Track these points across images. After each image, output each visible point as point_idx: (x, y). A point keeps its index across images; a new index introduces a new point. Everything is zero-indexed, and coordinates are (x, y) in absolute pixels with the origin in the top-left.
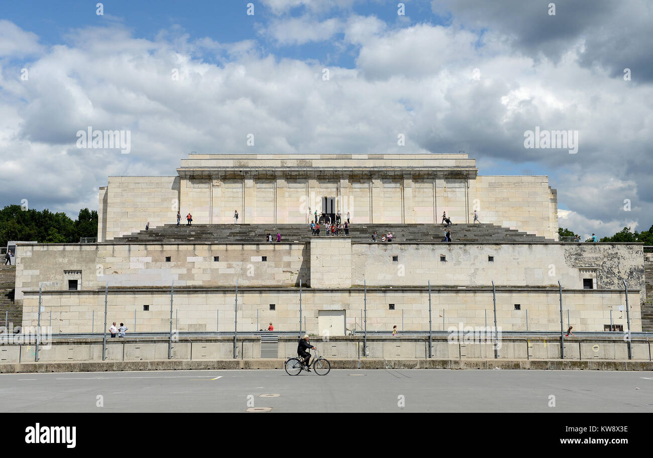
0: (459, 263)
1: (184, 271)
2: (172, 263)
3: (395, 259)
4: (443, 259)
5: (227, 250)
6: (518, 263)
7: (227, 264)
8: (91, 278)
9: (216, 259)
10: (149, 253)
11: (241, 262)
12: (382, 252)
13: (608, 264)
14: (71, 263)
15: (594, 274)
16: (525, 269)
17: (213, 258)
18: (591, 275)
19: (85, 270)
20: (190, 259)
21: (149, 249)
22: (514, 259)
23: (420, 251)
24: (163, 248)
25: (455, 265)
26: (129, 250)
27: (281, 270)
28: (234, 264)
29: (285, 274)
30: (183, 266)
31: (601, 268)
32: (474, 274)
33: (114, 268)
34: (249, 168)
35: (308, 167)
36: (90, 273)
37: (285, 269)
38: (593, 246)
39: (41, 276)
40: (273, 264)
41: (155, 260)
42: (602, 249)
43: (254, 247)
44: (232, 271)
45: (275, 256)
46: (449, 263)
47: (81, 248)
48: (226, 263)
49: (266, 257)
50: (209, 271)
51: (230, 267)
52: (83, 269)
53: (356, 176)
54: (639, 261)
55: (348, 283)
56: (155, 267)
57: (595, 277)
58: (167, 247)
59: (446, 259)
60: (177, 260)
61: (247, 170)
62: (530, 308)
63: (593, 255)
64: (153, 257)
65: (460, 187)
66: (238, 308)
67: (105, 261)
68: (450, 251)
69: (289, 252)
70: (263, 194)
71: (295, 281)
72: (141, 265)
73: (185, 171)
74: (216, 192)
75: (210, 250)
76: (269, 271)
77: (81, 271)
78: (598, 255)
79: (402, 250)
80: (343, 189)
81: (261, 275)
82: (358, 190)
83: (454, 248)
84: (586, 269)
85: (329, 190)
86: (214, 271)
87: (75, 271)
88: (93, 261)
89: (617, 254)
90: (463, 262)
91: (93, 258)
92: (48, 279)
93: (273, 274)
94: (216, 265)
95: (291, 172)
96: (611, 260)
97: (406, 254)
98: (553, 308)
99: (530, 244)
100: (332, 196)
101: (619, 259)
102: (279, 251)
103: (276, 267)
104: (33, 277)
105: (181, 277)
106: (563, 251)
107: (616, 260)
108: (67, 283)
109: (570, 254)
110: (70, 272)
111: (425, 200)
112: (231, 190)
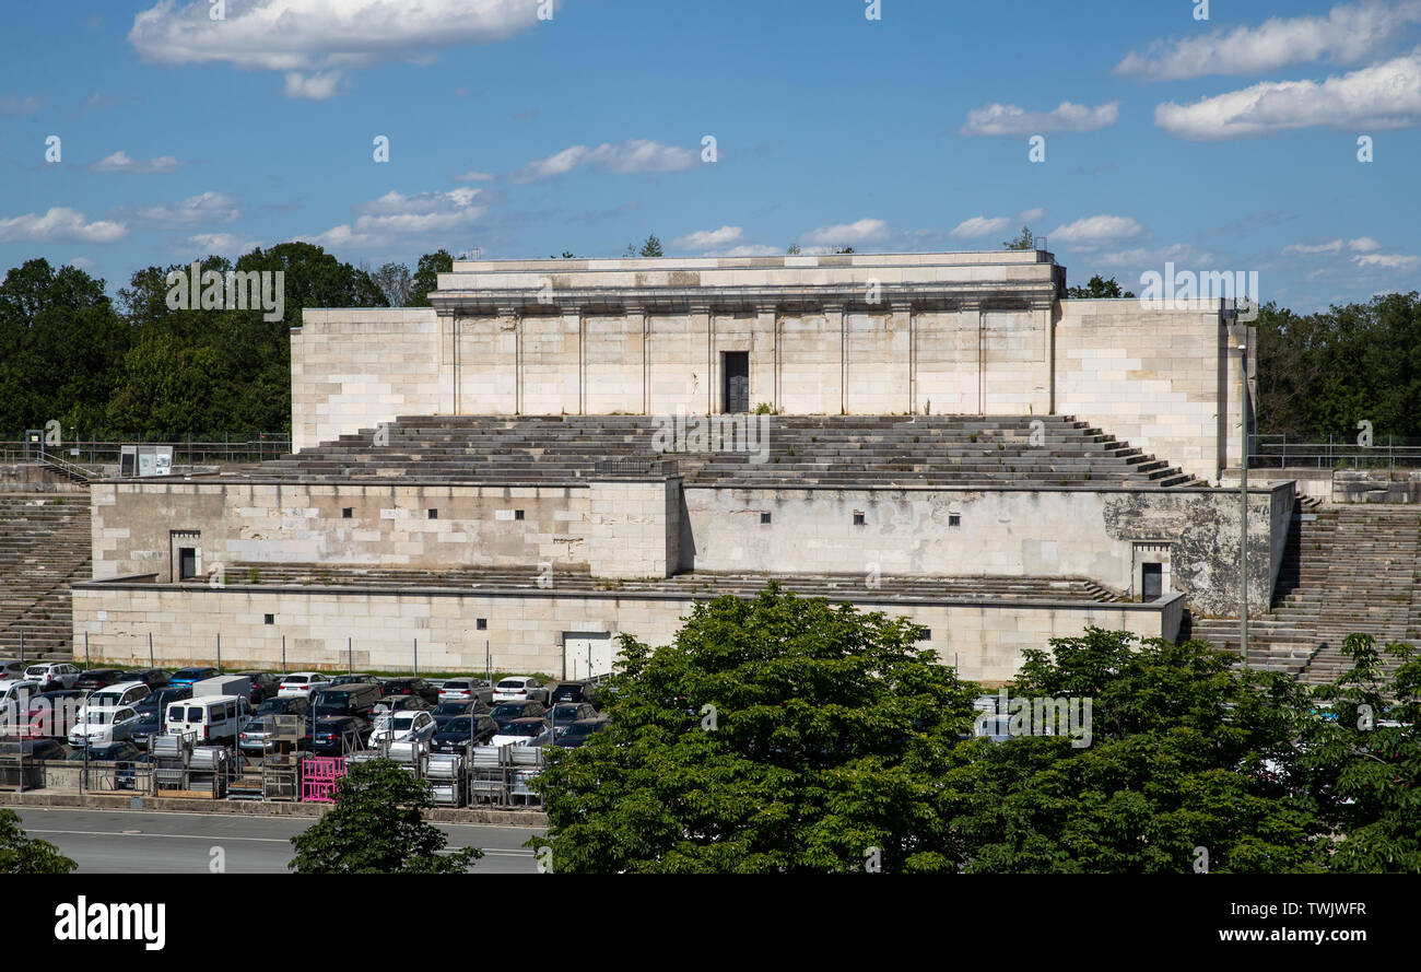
0: (888, 528)
1: (376, 536)
2: (355, 521)
3: (766, 518)
4: (859, 519)
5: (451, 498)
6: (1009, 530)
7: (454, 524)
8: (217, 547)
9: (433, 514)
10: (313, 501)
11: (478, 522)
12: (741, 506)
13: (1194, 533)
14: (183, 518)
15: (1167, 554)
16: (1024, 541)
17: (427, 511)
19: (205, 531)
20: (385, 514)
21: (312, 494)
22: (1001, 521)
23: (816, 505)
24: (337, 491)
25: (883, 531)
26: (279, 495)
27: (551, 536)
28: (466, 523)
29: (557, 545)
30: (372, 527)
31: (1179, 542)
32: (919, 553)
33: (256, 528)
34: (571, 290)
35: (691, 287)
36: (215, 536)
37: (559, 536)
38: (1164, 495)
39: (133, 540)
40: (535, 526)
41: (326, 516)
42: (1183, 503)
43: (500, 492)
44: (460, 538)
45: (539, 510)
46: (872, 528)
47: (197, 490)
48: (450, 521)
49: (522, 512)
50: (420, 537)
51: (457, 529)
52: (202, 528)
53: (790, 305)
54: (1261, 528)
55: (661, 570)
56: (324, 529)
57: (1166, 560)
58: (344, 490)
59: (866, 521)
60: (363, 514)
61: (566, 295)
62: (949, 637)
63: (1164, 515)
64: (320, 508)
65: (1016, 328)
66: (423, 624)
67: (238, 515)
68: (873, 503)
69: (565, 503)
70: (601, 347)
71: (578, 560)
72: (301, 524)
73: (445, 300)
74: (508, 342)
75: (421, 497)
76: (529, 538)
77: (199, 533)
78: (1175, 515)
79: (779, 501)
80: (764, 335)
81: (515, 547)
82: (796, 336)
83: (880, 496)
84: (1149, 545)
85: (736, 337)
86: (430, 537)
87: (189, 532)
88: (218, 513)
89: (1214, 511)
90: (899, 528)
91: (218, 508)
92: (145, 546)
93: (535, 546)
94: (433, 526)
95: (655, 298)
96: (1200, 525)
97: (786, 508)
98: (993, 637)
99: (1034, 491)
100: (742, 349)
101: (1217, 522)
102: (547, 499)
103: (543, 530)
104: (119, 541)
105: (370, 547)
106: (1102, 507)
107: (1211, 525)
108: (176, 553)
109: (1117, 513)
110: (180, 532)
111: (940, 356)
112: (537, 337)
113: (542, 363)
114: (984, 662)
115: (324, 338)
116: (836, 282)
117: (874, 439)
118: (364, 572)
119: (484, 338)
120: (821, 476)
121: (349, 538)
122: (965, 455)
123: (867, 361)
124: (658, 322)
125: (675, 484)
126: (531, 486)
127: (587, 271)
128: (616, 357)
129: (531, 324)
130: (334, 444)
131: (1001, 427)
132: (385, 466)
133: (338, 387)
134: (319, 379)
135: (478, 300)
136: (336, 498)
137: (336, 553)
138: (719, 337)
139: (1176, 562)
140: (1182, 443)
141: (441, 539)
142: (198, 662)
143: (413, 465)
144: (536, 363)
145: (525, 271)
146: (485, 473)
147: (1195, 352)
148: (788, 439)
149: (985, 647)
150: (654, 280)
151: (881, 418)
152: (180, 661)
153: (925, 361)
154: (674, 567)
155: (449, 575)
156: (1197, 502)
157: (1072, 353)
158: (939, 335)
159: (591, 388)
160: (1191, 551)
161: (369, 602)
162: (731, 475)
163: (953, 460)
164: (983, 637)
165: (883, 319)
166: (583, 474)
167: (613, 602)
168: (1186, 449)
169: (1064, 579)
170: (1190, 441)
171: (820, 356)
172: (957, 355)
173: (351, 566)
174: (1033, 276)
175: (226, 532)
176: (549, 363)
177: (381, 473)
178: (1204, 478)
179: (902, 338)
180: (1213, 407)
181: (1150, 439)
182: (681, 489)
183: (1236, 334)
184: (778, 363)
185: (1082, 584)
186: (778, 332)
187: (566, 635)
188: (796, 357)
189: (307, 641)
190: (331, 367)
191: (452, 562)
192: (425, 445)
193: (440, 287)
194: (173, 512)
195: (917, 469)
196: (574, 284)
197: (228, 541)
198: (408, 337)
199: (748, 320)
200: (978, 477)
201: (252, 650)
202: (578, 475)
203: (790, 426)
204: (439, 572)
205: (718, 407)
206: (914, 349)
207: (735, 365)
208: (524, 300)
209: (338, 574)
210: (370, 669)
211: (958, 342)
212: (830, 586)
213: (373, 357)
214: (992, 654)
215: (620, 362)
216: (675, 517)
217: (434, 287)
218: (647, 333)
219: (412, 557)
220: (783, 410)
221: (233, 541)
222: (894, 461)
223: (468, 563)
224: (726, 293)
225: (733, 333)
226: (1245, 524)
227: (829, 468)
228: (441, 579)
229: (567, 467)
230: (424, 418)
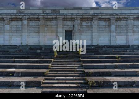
74: (7, 27)
80: (77, 26)
82: (85, 26)
85: (69, 27)
100: (71, 30)
111: (122, 32)
112: (15, 26)
113: (17, 33)
124: (48, 23)
127: (29, 10)
128: (37, 32)
138: (65, 26)
144: (15, 33)
158: (121, 27)
176: (19, 33)
186: (81, 25)
199: (73, 23)
218: (45, 26)
225: (69, 25)
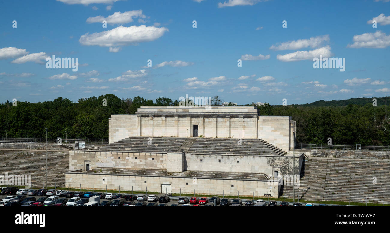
0: (225, 163)
1: (125, 162)
2: (121, 159)
3: (201, 160)
4: (220, 161)
5: (140, 155)
6: (249, 164)
8: (94, 164)
9: (136, 158)
10: (113, 155)
11: (145, 160)
12: (197, 158)
13: (285, 165)
14: (87, 158)
15: (279, 169)
16: (252, 166)
18: (278, 169)
20: (127, 158)
22: (247, 162)
23: (211, 158)
24: (117, 153)
26: (106, 154)
27: (159, 163)
28: (143, 160)
29: (161, 165)
31: (282, 167)
32: (231, 168)
33: (101, 160)
34: (163, 112)
35: (187, 112)
36: (93, 162)
37: (160, 163)
39: (77, 162)
41: (115, 158)
42: (282, 159)
43: (149, 154)
44: (141, 163)
45: (157, 158)
46: (222, 163)
47: (90, 153)
48: (139, 160)
49: (154, 158)
50: (133, 163)
51: (141, 161)
52: (91, 160)
53: (206, 116)
54: (297, 164)
55: (181, 171)
56: (115, 161)
57: (279, 170)
58: (119, 153)
59: (221, 161)
60: (122, 158)
61: (163, 113)
62: (237, 186)
63: (279, 161)
64: (114, 157)
65: (250, 121)
66: (134, 182)
67: (98, 158)
68: (222, 158)
69: (162, 157)
70: (169, 123)
71: (164, 168)
72: (110, 160)
73: (139, 114)
74: (151, 122)
75: (134, 155)
76: (155, 163)
77: (90, 161)
78: (281, 161)
79: (204, 157)
80: (201, 122)
81: (152, 165)
82: (207, 122)
83: (224, 157)
84: (276, 167)
85: (196, 122)
86: (135, 163)
87: (88, 161)
88: (94, 157)
89: (288, 161)
90: (227, 163)
91: (94, 156)
92: (80, 164)
93: (156, 165)
94: (136, 160)
95: (180, 114)
96: (286, 163)
97: (205, 158)
98: (246, 187)
99: (254, 156)
100: (197, 124)
101: (289, 163)
102: (159, 156)
103: (157, 162)
104: (75, 162)
105: (124, 165)
106: (267, 160)
107: (288, 164)
108: (86, 165)
109: (270, 161)
110: (86, 161)
111: (235, 127)
112: (157, 121)
113: (158, 126)
114: (244, 191)
115: (115, 121)
116: (215, 112)
117: (223, 143)
118: (122, 170)
119: (146, 121)
120: (212, 151)
121: (119, 163)
122: (240, 147)
123: (221, 127)
124: (180, 119)
125: (184, 153)
126: (155, 153)
127: (167, 108)
128: (172, 125)
129: (155, 119)
130: (117, 142)
131: (247, 141)
132: (127, 148)
133: (118, 130)
134: (114, 128)
135: (145, 114)
136: (117, 155)
137: (117, 166)
138: (192, 122)
139: (281, 171)
140: (282, 144)
141: (138, 163)
142: (90, 188)
143: (132, 148)
144: (157, 126)
145: (155, 108)
146: (146, 150)
147: (284, 127)
148: (206, 143)
149: (244, 188)
150: (180, 110)
151: (224, 139)
152: (86, 188)
153: (232, 127)
154: (183, 169)
155: (139, 171)
156: (285, 159)
157: (261, 126)
158: (235, 122)
159: (167, 131)
160: (284, 168)
161: (123, 177)
162: (195, 151)
163: (238, 148)
164: (244, 186)
165: (224, 119)
166: (166, 150)
167: (171, 178)
168: (283, 146)
169: (259, 174)
170: (284, 144)
171: (212, 126)
172: (239, 126)
173: (120, 168)
174: (253, 111)
175: (95, 161)
176: (159, 126)
177: (126, 149)
178: (286, 151)
179: (228, 123)
180: (288, 138)
181: (276, 144)
182: (185, 154)
183: (292, 123)
184: (204, 127)
185: (263, 175)
186: (204, 121)
187: (162, 184)
188: (207, 126)
189: (111, 185)
190: (116, 126)
191: (140, 168)
192: (135, 143)
193: (138, 111)
194: (85, 157)
195: (231, 150)
196: (164, 111)
197: (96, 163)
198: (131, 121)
199: (198, 119)
200: (243, 152)
201: (100, 186)
202: (165, 150)
203: (206, 140)
204: (137, 170)
205: (192, 136)
206: (230, 125)
207: (195, 127)
208: (154, 114)
209: (117, 170)
210: (123, 190)
211: (239, 124)
212: (214, 174)
213: (124, 125)
214: (245, 190)
215: (173, 126)
216: (184, 160)
217: (137, 111)
218: (178, 121)
219: (132, 167)
220: (205, 136)
221: (97, 163)
222: (227, 148)
223: (143, 168)
224: (194, 113)
226: (294, 163)
227: (214, 150)
228: (138, 172)
229: (162, 148)
230: (134, 137)
